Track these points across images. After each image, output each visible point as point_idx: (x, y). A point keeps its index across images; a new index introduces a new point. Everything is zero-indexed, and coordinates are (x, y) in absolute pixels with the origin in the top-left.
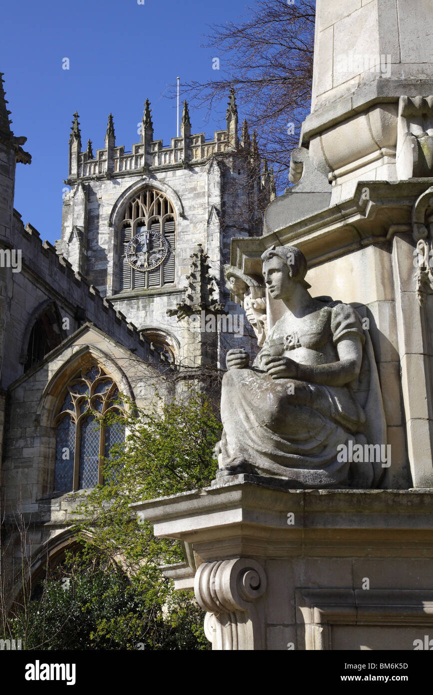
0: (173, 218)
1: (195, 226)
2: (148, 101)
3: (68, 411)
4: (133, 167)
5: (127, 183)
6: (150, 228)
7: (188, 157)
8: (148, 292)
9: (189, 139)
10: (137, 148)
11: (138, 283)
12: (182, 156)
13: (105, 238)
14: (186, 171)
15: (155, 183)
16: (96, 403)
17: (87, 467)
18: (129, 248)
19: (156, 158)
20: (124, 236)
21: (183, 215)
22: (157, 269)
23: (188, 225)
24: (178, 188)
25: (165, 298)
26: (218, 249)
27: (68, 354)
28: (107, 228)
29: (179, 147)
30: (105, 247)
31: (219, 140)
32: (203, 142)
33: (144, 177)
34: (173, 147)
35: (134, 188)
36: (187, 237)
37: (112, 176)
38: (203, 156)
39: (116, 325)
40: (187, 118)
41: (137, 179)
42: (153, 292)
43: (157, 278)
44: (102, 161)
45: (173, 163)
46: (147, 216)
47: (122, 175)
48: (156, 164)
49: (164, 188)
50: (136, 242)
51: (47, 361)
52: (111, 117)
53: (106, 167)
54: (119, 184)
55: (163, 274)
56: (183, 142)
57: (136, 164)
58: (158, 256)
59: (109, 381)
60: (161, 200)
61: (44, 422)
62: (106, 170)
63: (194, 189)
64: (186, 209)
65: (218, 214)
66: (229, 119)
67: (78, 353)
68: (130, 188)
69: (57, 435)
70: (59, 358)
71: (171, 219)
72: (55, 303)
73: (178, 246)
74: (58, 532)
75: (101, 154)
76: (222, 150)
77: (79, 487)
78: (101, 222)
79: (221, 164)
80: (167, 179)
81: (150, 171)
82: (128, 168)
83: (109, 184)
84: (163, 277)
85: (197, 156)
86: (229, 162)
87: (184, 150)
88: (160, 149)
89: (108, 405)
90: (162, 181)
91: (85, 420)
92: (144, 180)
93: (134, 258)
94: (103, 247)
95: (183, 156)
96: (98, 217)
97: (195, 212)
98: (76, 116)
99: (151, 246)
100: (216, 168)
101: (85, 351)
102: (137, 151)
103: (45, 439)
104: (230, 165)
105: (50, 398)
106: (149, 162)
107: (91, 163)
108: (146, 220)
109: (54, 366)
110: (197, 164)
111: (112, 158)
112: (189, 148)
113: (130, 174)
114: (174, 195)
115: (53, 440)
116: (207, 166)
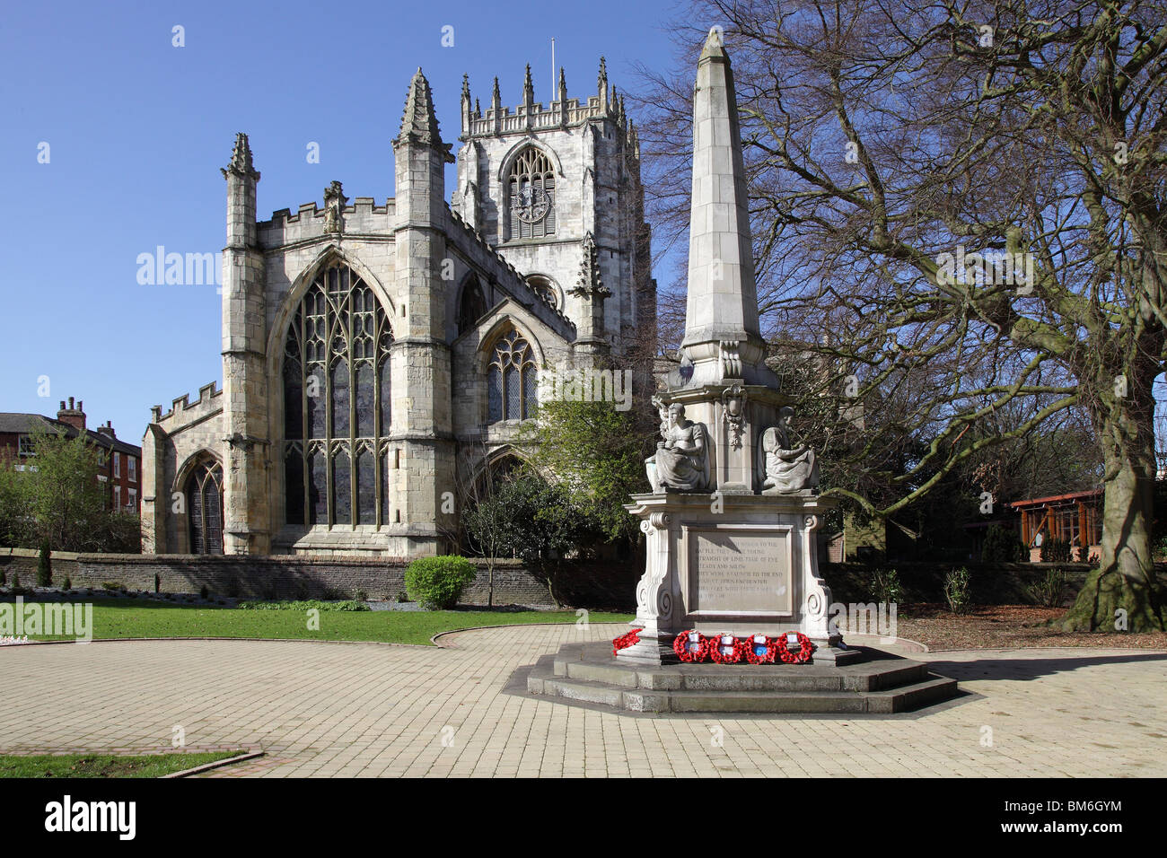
1: (572, 185)
2: (528, 65)
3: (495, 363)
4: (517, 127)
5: (513, 141)
6: (533, 184)
7: (565, 120)
8: (533, 242)
9: (565, 103)
10: (520, 109)
11: (524, 233)
12: (559, 119)
13: (495, 191)
14: (564, 133)
15: (537, 143)
16: (516, 357)
17: (511, 404)
18: (516, 200)
19: (537, 119)
20: (511, 190)
21: (561, 174)
22: (540, 221)
23: (565, 183)
24: (558, 149)
25: (548, 248)
26: (592, 207)
27: (493, 320)
28: (496, 182)
29: (557, 110)
30: (496, 199)
31: (592, 105)
32: (577, 106)
33: (527, 136)
34: (551, 110)
35: (518, 147)
36: (565, 194)
37: (499, 135)
38: (577, 120)
39: (517, 285)
40: (563, 83)
41: (521, 138)
42: (537, 242)
43: (540, 230)
44: (490, 120)
45: (552, 125)
46: (530, 173)
47: (508, 134)
48: (537, 125)
49: (544, 147)
50: (522, 196)
51: (478, 325)
52: (497, 79)
53: (494, 126)
54: (505, 142)
55: (545, 225)
56: (560, 105)
57: (520, 124)
58: (541, 210)
59: (525, 342)
60: (542, 159)
61: (479, 370)
62: (494, 130)
63: (571, 150)
64: (564, 168)
65: (592, 175)
66: (600, 86)
67: (500, 320)
68: (515, 146)
69: (489, 380)
70: (487, 323)
71: (551, 176)
72: (475, 273)
73: (558, 202)
74: (496, 448)
75: (489, 114)
76: (594, 115)
77: (507, 418)
78: (491, 177)
79: (594, 129)
80: (547, 140)
81: (532, 132)
82: (513, 128)
83: (497, 141)
84: (546, 229)
85: (573, 121)
86: (601, 126)
87: (561, 113)
88: (540, 111)
89: (525, 359)
90: (543, 141)
91: (509, 370)
92: (526, 139)
93: (520, 211)
94: (493, 199)
95: (560, 118)
96: (488, 172)
97: (572, 171)
98: (466, 77)
99: (534, 201)
100: (590, 133)
101: (506, 319)
102: (520, 113)
103: (480, 383)
104: (602, 130)
105: (482, 353)
106: (531, 123)
107: (481, 122)
108: (530, 176)
109: (484, 329)
110: (572, 127)
111: (498, 118)
112: (565, 111)
113: (515, 133)
114: (553, 155)
115: (486, 384)
116: (582, 130)
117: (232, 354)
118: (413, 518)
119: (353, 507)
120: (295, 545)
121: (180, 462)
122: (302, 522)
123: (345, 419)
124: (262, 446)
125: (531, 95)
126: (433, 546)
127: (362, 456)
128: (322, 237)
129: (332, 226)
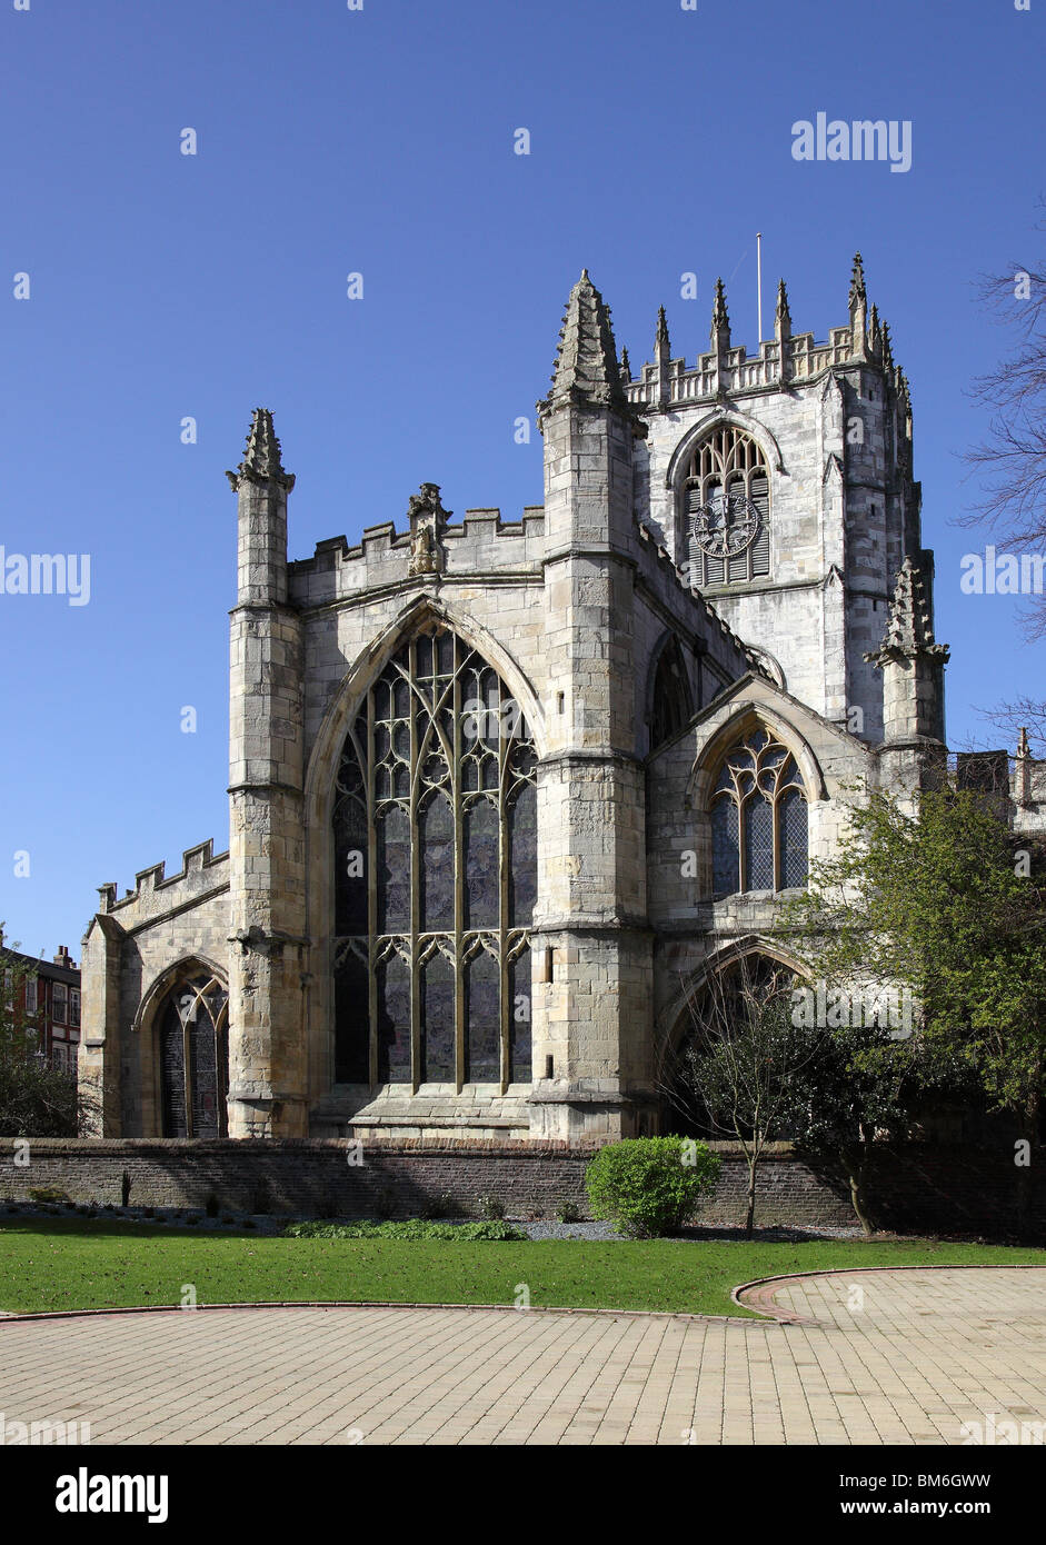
0: (764, 472)
1: (801, 486)
2: (720, 281)
3: (726, 790)
4: (700, 393)
5: (692, 417)
6: (728, 489)
7: (788, 373)
8: (730, 590)
9: (788, 343)
10: (706, 360)
11: (713, 576)
12: (777, 372)
13: (660, 506)
14: (785, 397)
15: (736, 417)
16: (766, 779)
17: (756, 863)
18: (698, 521)
19: (737, 375)
20: (688, 502)
21: (781, 469)
22: (742, 554)
23: (789, 484)
24: (775, 425)
25: (756, 599)
26: (840, 522)
27: (724, 714)
28: (663, 491)
29: (772, 358)
30: (662, 521)
31: (837, 342)
32: (810, 347)
33: (718, 407)
34: (763, 357)
35: (703, 427)
36: (788, 504)
37: (667, 408)
38: (811, 370)
39: (735, 657)
40: (784, 308)
41: (708, 411)
42: (737, 589)
43: (742, 568)
44: (651, 384)
45: (764, 384)
46: (723, 470)
47: (684, 406)
48: (737, 386)
49: (749, 424)
50: (709, 511)
51: (695, 724)
52: (663, 311)
53: (658, 393)
54: (678, 420)
55: (752, 561)
56: (779, 348)
57: (705, 387)
58: (744, 533)
59: (783, 750)
60: (746, 444)
61: (697, 804)
62: (658, 399)
63: (798, 425)
64: (786, 457)
65: (839, 466)
66: (853, 308)
67: (738, 713)
68: (697, 426)
69: (713, 821)
70: (712, 719)
71: (761, 475)
72: (674, 636)
73: (775, 518)
74: (726, 943)
75: (649, 373)
76: (842, 361)
77: (748, 888)
78: (653, 482)
79: (844, 385)
80: (754, 411)
81: (727, 399)
82: (692, 394)
83: (663, 420)
84: (752, 566)
85: (802, 372)
86: (855, 378)
87: (780, 362)
88: (742, 360)
89: (783, 781)
90: (747, 414)
91: (753, 801)
92: (718, 412)
93: (706, 538)
94: (657, 520)
95: (780, 371)
96: (648, 474)
97: (801, 463)
99: (731, 519)
100: (835, 392)
101: (748, 712)
102: (705, 366)
103: (699, 827)
104: (857, 385)
105: (702, 772)
106: (725, 383)
107: (634, 387)
108: (723, 476)
109: (705, 731)
110: (802, 384)
111: (666, 379)
112: (788, 358)
113: (696, 403)
114: (767, 436)
115: (708, 828)
116: (820, 388)
117: (248, 789)
118: (579, 1069)
119: (458, 1052)
120: (353, 1121)
121: (148, 980)
122: (365, 1081)
123: (445, 898)
124: (296, 949)
125: (725, 335)
126: (615, 1119)
127: (475, 963)
128: (405, 581)
129: (423, 562)
